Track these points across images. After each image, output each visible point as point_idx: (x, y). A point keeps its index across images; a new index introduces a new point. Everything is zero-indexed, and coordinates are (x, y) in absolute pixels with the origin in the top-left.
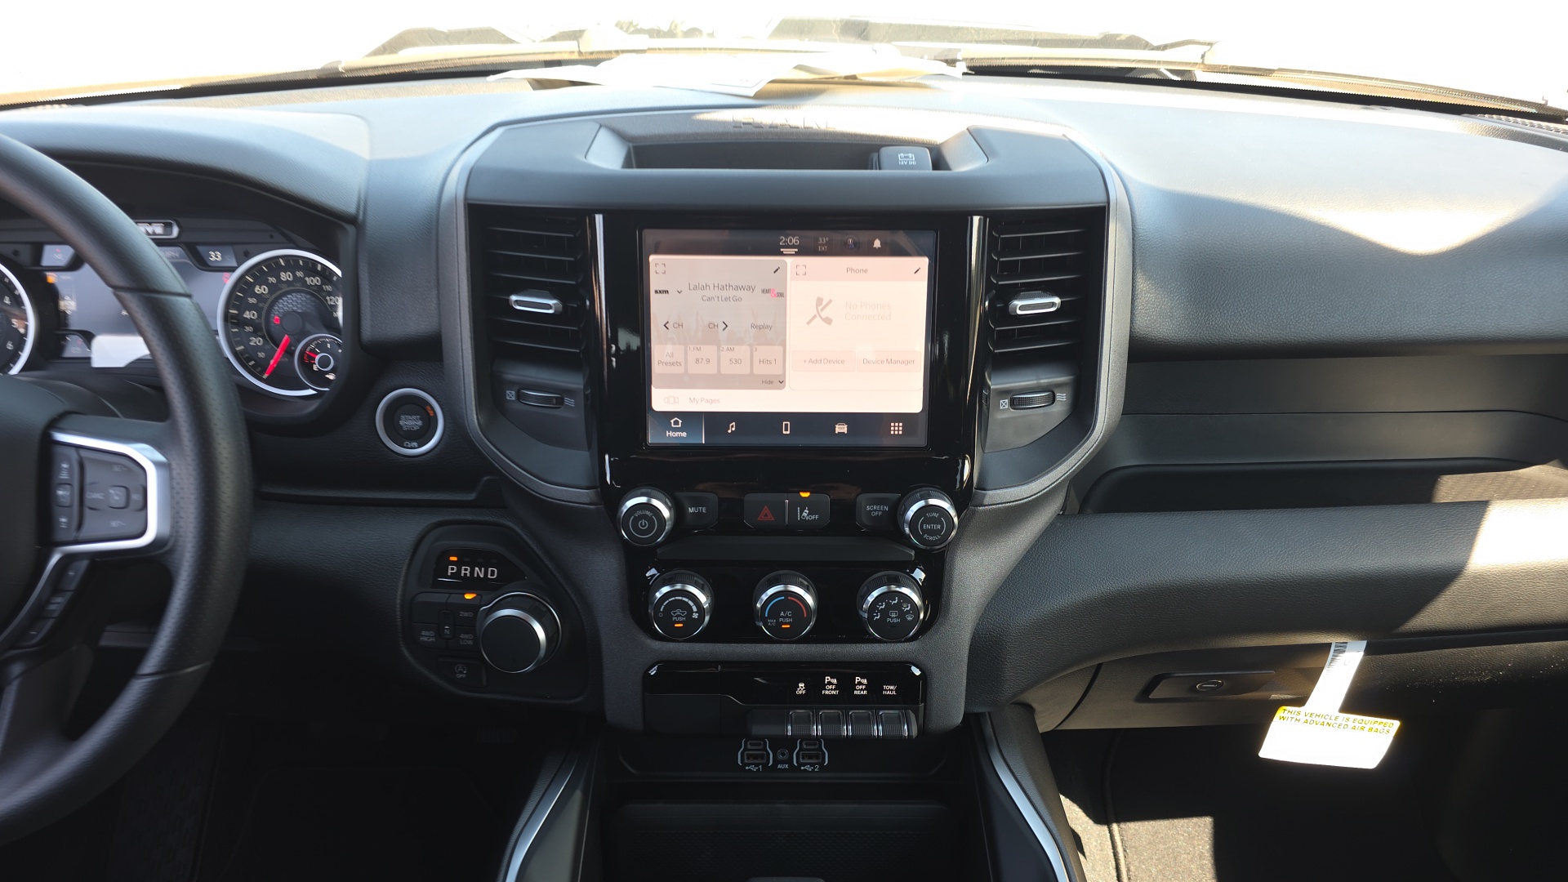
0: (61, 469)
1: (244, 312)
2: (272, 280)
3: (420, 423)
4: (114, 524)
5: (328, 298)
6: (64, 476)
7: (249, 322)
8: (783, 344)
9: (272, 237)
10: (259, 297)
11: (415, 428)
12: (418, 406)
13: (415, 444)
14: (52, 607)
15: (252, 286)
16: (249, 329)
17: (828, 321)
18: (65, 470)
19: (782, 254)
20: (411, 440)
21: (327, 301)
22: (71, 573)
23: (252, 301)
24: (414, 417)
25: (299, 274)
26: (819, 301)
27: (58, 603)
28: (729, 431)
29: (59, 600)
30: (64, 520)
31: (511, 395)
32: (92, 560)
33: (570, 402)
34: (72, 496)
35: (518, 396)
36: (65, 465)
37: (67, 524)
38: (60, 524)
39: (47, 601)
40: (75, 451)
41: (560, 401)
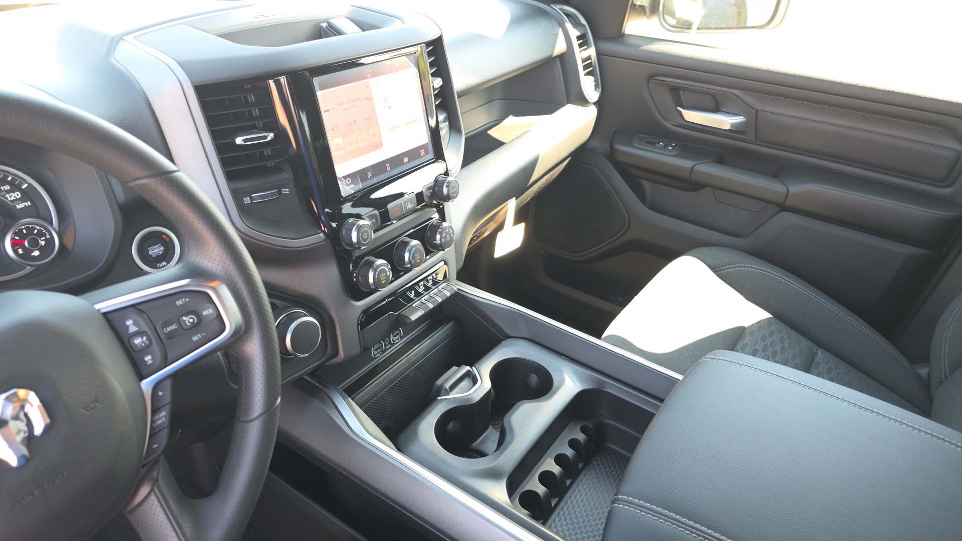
0: (127, 327)
3: (162, 248)
4: (195, 338)
5: (8, 196)
8: (377, 125)
11: (161, 253)
12: (157, 238)
13: (164, 263)
14: (159, 422)
17: (390, 108)
18: (131, 324)
19: (367, 78)
20: (161, 262)
21: (7, 198)
22: (160, 393)
24: (157, 246)
26: (385, 98)
27: (163, 417)
28: (369, 177)
29: (164, 413)
30: (148, 358)
31: (247, 200)
32: (174, 376)
33: (286, 191)
34: (149, 339)
35: (251, 199)
36: (129, 322)
37: (152, 359)
38: (146, 362)
39: (153, 421)
40: (132, 309)
41: (280, 192)
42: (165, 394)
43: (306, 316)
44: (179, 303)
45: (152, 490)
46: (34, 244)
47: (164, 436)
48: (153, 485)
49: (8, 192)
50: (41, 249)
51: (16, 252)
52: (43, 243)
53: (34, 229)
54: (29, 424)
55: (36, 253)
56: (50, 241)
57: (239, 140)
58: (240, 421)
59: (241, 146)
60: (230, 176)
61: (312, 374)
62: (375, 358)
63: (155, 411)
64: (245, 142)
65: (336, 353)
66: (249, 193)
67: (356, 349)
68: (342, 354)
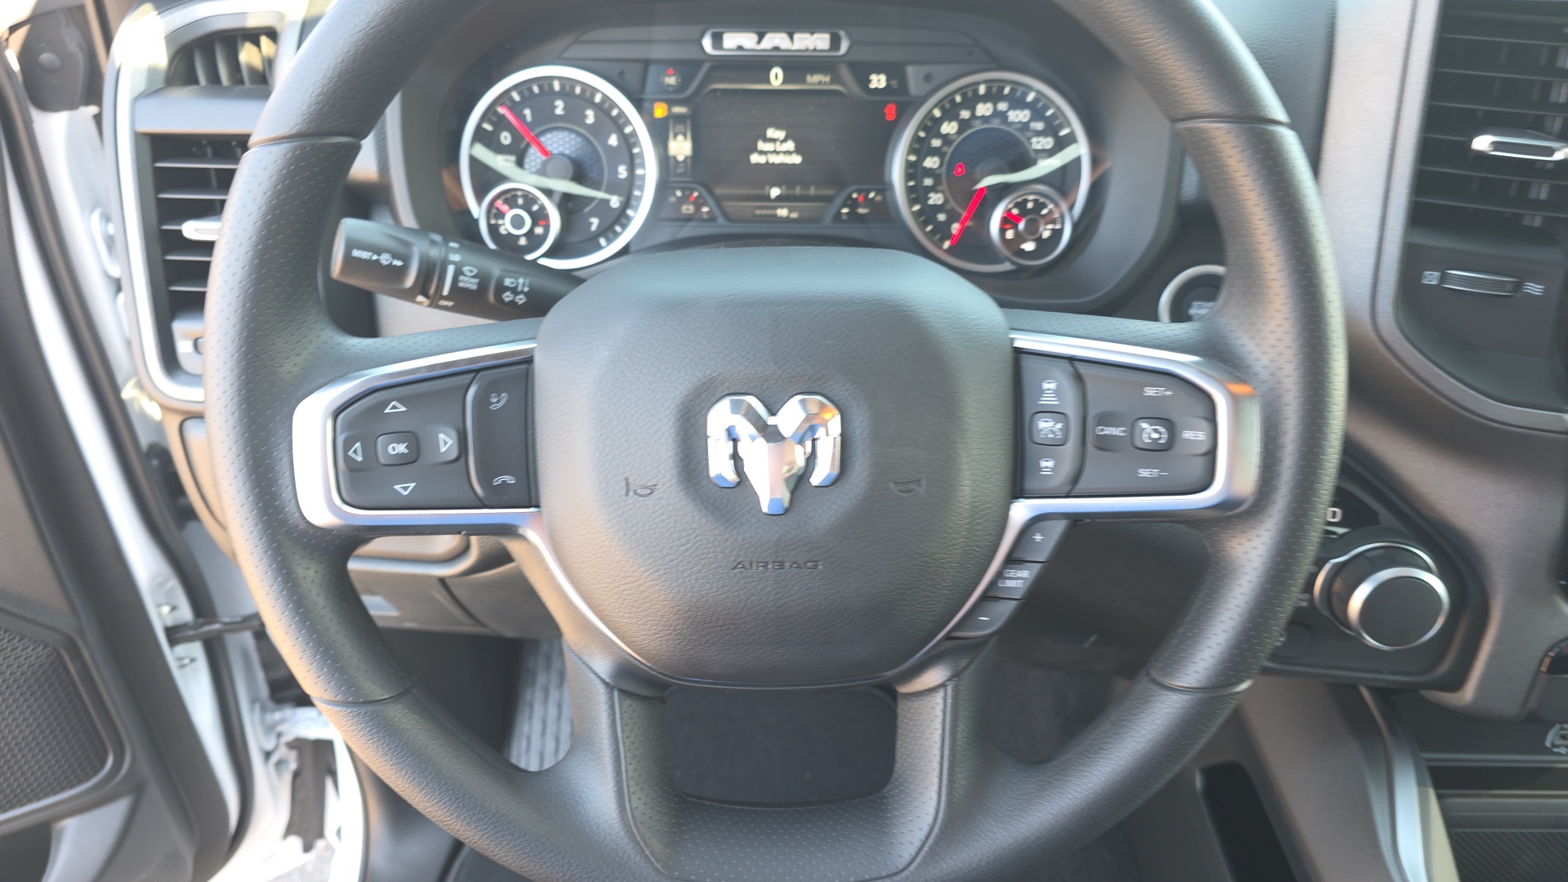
0: (1041, 392)
1: (924, 159)
2: (965, 114)
4: (1144, 473)
5: (1034, 140)
6: (1048, 400)
7: (929, 172)
9: (970, 54)
10: (946, 139)
14: (1010, 584)
15: (938, 122)
16: (928, 182)
18: (1051, 390)
21: (1030, 143)
22: (1038, 537)
23: (936, 143)
25: (1002, 106)
27: (1020, 580)
29: (1025, 574)
30: (1047, 464)
31: (1431, 278)
32: (1076, 520)
33: (1534, 289)
34: (1066, 430)
35: (1444, 278)
36: (1049, 386)
37: (1053, 469)
38: (1040, 469)
39: (1000, 575)
40: (1066, 365)
41: (1518, 286)
42: (1045, 542)
43: (1428, 569)
44: (1150, 392)
45: (943, 685)
46: (1032, 232)
47: (1003, 611)
48: (949, 680)
49: (1039, 134)
50: (1039, 240)
51: (1003, 231)
52: (1046, 234)
53: (1044, 206)
54: (811, 459)
55: (1029, 246)
56: (1057, 234)
57: (1482, 143)
58: (1148, 674)
59: (1481, 156)
60: (1419, 215)
61: (1383, 694)
62: (1549, 752)
63: (1012, 560)
64: (1495, 150)
65: (1456, 682)
66: (1444, 263)
67: (1509, 705)
68: (1468, 693)
